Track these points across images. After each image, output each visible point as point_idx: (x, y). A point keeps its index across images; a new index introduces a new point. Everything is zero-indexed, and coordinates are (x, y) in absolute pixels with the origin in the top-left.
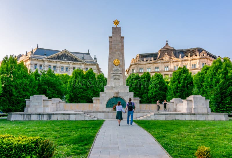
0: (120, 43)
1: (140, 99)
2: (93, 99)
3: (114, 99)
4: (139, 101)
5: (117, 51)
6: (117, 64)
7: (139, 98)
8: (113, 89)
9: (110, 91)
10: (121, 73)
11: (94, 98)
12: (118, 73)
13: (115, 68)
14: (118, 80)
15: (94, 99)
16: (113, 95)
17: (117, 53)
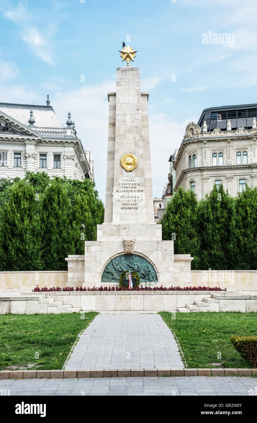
0: (138, 110)
1: (193, 258)
2: (66, 259)
3: (123, 258)
4: (189, 265)
5: (130, 131)
6: (129, 167)
7: (190, 255)
8: (119, 232)
9: (112, 238)
10: (142, 191)
11: (69, 256)
12: (134, 189)
13: (126, 178)
14: (133, 210)
15: (70, 258)
16: (120, 250)
17: (130, 137)
